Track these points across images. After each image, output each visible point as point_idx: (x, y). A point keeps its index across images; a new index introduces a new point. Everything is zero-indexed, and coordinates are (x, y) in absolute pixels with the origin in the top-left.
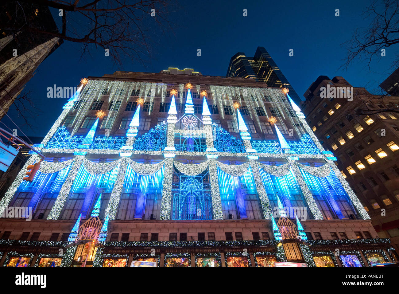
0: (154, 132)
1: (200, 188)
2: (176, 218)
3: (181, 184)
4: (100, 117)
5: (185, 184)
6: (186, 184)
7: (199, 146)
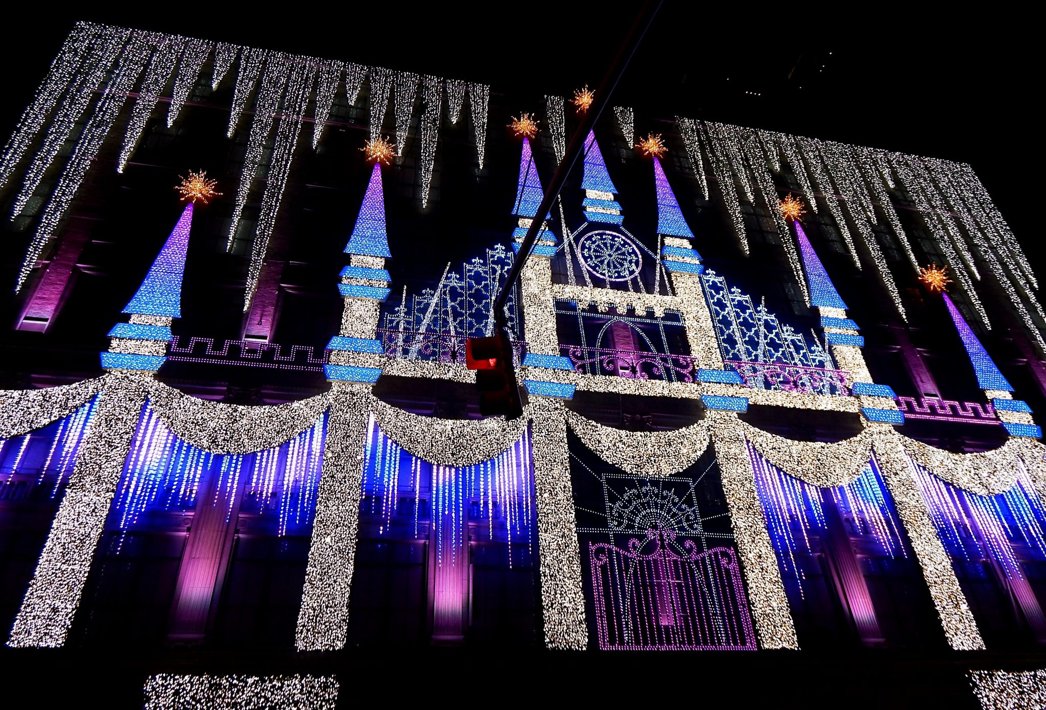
0: (462, 288)
1: (691, 526)
2: (612, 642)
3: (611, 508)
4: (198, 199)
5: (625, 507)
6: (631, 508)
7: (664, 360)
